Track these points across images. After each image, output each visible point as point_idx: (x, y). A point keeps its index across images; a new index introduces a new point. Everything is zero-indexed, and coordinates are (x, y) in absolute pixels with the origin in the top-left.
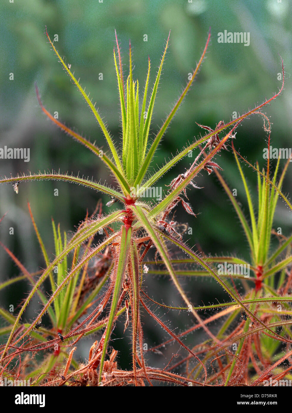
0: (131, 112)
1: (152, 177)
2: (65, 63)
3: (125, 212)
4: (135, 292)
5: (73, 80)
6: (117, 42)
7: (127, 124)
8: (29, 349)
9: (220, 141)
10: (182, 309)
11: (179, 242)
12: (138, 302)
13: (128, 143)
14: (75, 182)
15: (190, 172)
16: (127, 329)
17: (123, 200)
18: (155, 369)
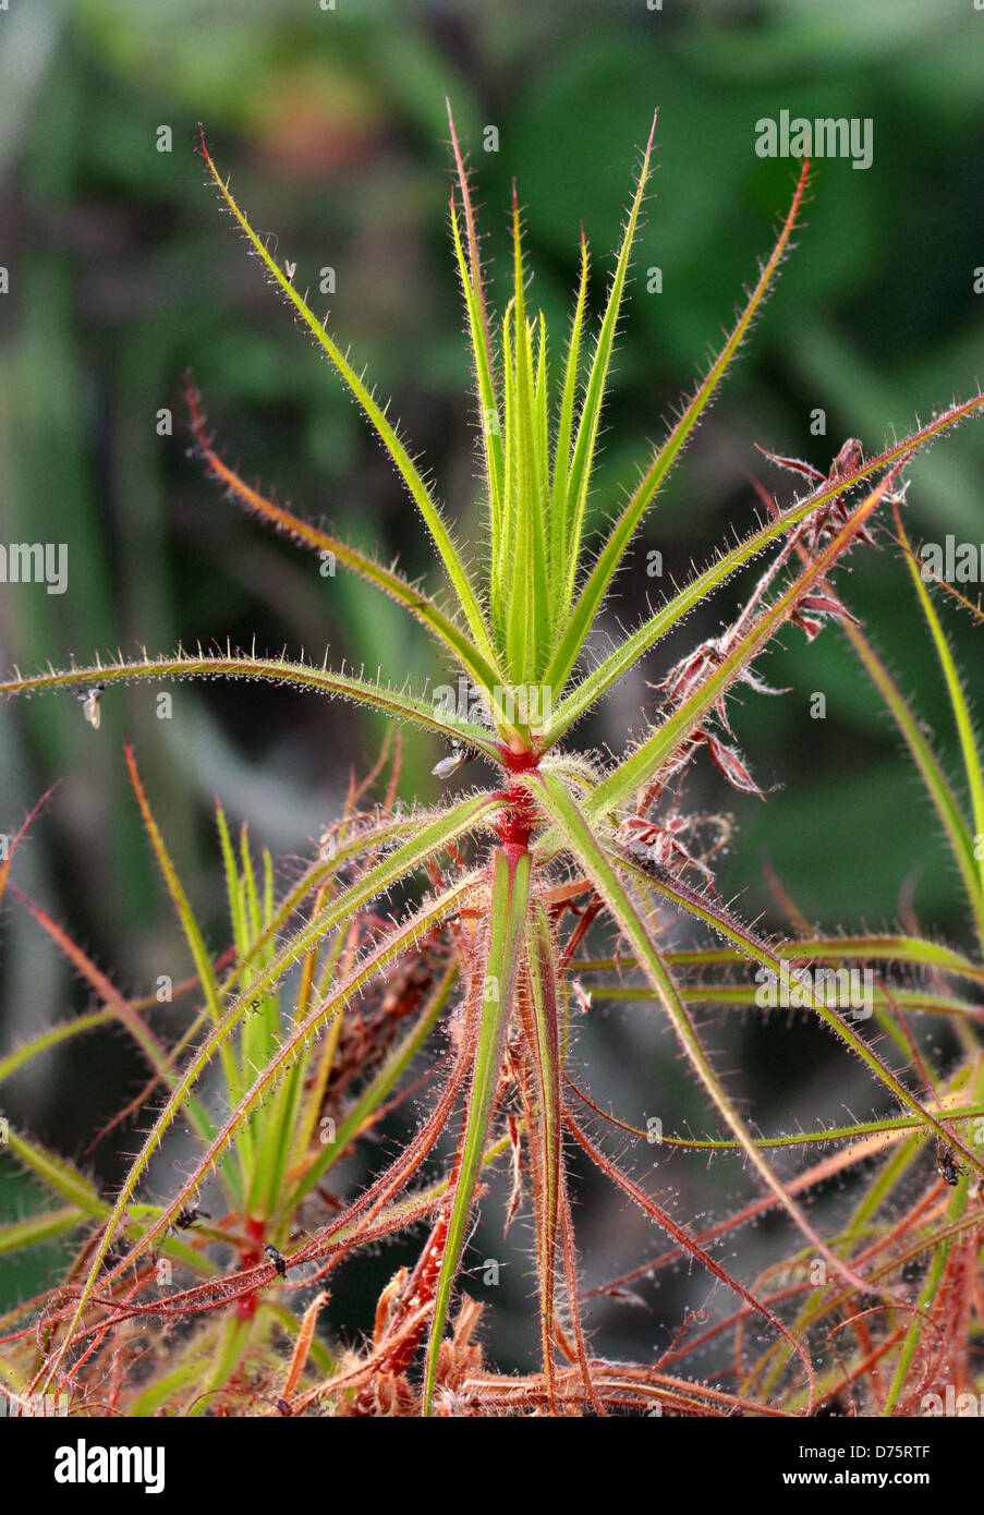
0: (522, 440)
1: (601, 666)
2: (272, 257)
3: (506, 797)
4: (547, 1093)
5: (305, 320)
6: (456, 148)
7: (507, 477)
8: (158, 1306)
9: (848, 513)
10: (720, 1148)
11: (705, 903)
12: (556, 1128)
13: (513, 550)
14: (315, 688)
15: (738, 635)
16: (516, 1221)
17: (494, 757)
18: (624, 1368)
